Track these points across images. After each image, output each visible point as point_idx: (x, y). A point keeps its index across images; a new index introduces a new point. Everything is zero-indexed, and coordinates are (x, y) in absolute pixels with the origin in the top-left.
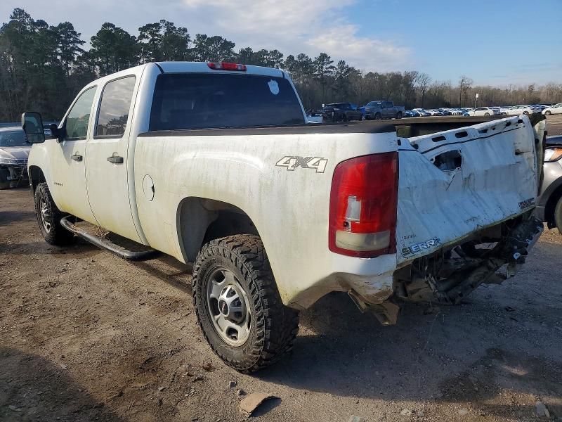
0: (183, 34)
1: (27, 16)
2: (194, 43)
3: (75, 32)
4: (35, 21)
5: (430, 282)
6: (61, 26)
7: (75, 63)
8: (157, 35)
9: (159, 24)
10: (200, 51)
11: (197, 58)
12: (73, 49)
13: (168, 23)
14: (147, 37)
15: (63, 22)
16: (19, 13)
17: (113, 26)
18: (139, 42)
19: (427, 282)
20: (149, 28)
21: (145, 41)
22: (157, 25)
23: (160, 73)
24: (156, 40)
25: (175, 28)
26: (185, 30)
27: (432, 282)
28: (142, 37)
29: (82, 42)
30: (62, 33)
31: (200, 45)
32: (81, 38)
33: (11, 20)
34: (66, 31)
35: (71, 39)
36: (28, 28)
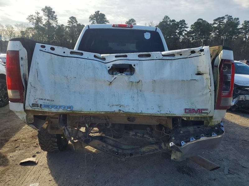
0: (237, 21)
1: (169, 18)
2: (242, 25)
3: (185, 23)
4: (171, 20)
5: (66, 130)
6: (181, 21)
7: (183, 36)
8: (222, 22)
9: (224, 17)
10: (244, 29)
11: (242, 32)
12: (183, 30)
13: (229, 16)
14: (217, 24)
15: (182, 20)
16: (167, 17)
17: (202, 19)
18: (213, 26)
19: (64, 129)
20: (219, 19)
21: (216, 25)
22: (223, 18)
23: (88, 28)
24: (221, 25)
25: (232, 18)
26: (238, 19)
27: (68, 130)
28: (214, 23)
29: (187, 27)
30: (180, 24)
31: (246, 26)
32: (187, 26)
33: (163, 20)
34: (182, 23)
35: (183, 26)
36: (168, 23)
